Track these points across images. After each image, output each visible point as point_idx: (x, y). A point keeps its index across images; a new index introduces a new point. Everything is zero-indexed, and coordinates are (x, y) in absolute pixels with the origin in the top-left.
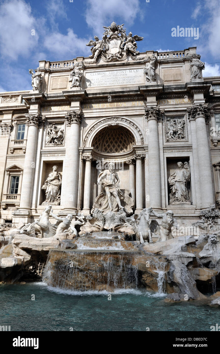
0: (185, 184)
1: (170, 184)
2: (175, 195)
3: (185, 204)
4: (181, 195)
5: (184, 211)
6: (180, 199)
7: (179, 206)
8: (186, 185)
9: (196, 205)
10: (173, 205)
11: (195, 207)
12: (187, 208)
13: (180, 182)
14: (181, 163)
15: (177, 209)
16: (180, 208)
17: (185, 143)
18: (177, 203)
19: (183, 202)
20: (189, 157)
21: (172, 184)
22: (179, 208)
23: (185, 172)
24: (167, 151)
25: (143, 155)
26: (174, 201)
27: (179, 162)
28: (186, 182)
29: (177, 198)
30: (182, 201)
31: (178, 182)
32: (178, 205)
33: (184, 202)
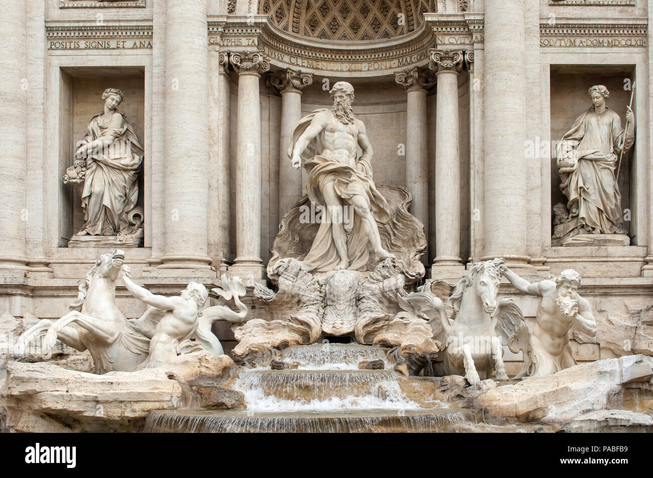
0: (613, 169)
1: (563, 169)
2: (578, 208)
3: (610, 241)
4: (599, 209)
5: (604, 266)
6: (594, 223)
7: (588, 248)
8: (616, 171)
9: (647, 247)
10: (568, 245)
11: (645, 252)
12: (615, 257)
13: (596, 160)
14: (603, 88)
15: (580, 260)
16: (592, 257)
17: (621, 12)
18: (584, 237)
19: (602, 236)
20: (633, 67)
21: (568, 169)
22: (588, 257)
23: (617, 124)
24: (554, 39)
25: (464, 53)
26: (573, 230)
27: (596, 87)
28: (617, 163)
29: (583, 218)
30: (602, 232)
31: (591, 160)
32: (586, 245)
33: (609, 237)
